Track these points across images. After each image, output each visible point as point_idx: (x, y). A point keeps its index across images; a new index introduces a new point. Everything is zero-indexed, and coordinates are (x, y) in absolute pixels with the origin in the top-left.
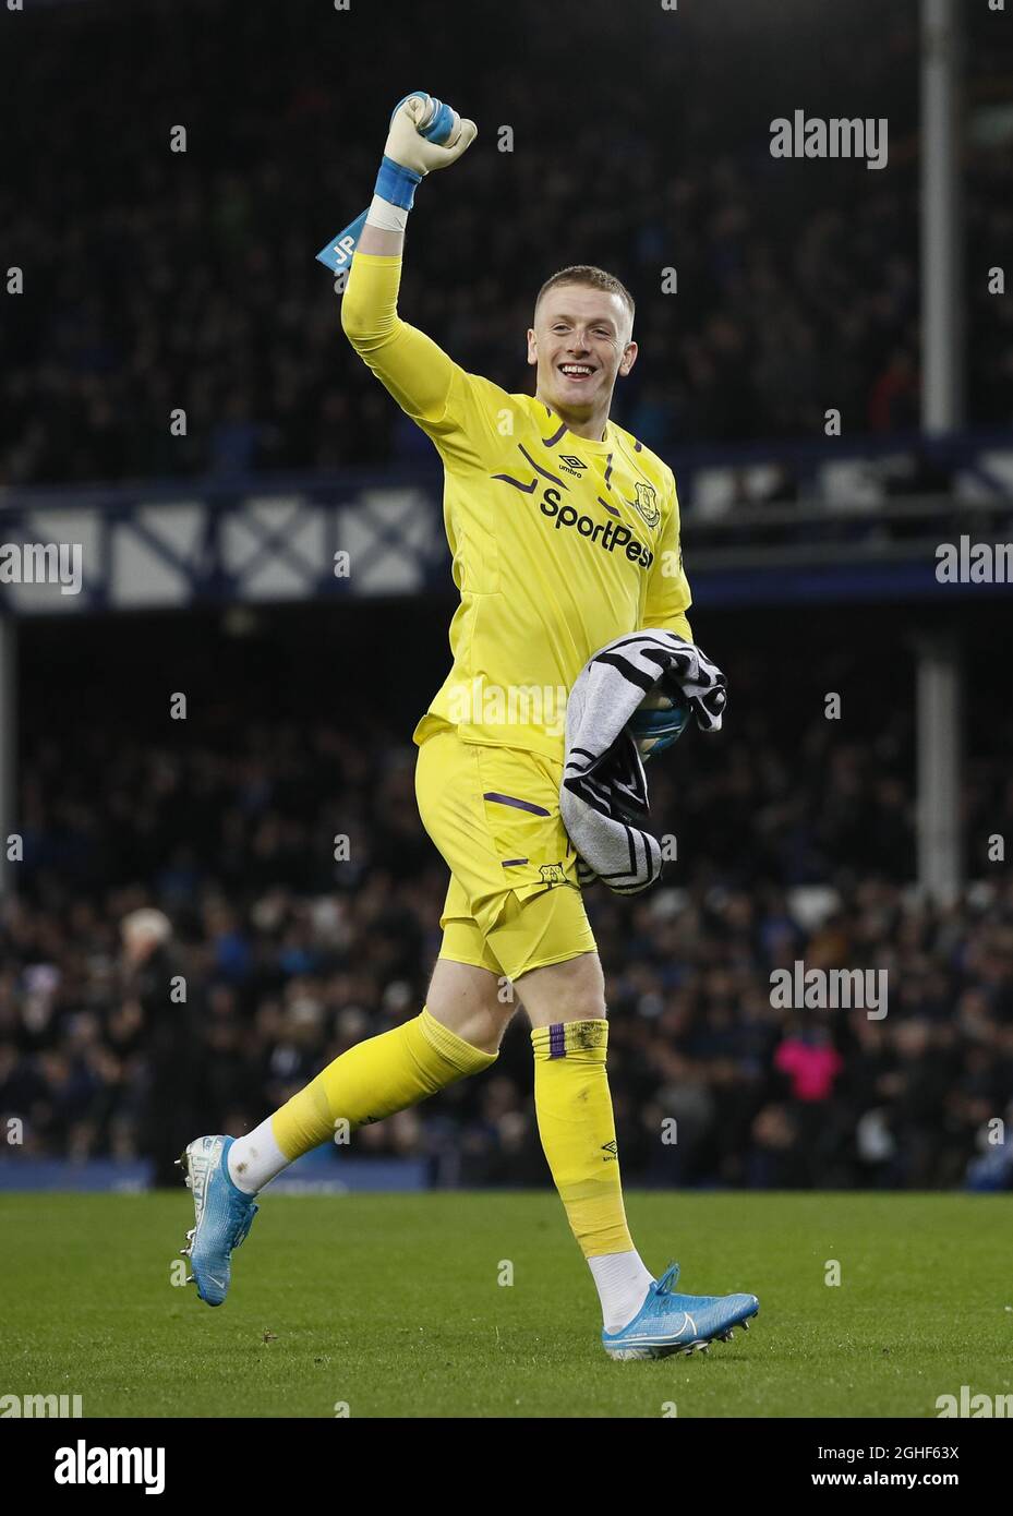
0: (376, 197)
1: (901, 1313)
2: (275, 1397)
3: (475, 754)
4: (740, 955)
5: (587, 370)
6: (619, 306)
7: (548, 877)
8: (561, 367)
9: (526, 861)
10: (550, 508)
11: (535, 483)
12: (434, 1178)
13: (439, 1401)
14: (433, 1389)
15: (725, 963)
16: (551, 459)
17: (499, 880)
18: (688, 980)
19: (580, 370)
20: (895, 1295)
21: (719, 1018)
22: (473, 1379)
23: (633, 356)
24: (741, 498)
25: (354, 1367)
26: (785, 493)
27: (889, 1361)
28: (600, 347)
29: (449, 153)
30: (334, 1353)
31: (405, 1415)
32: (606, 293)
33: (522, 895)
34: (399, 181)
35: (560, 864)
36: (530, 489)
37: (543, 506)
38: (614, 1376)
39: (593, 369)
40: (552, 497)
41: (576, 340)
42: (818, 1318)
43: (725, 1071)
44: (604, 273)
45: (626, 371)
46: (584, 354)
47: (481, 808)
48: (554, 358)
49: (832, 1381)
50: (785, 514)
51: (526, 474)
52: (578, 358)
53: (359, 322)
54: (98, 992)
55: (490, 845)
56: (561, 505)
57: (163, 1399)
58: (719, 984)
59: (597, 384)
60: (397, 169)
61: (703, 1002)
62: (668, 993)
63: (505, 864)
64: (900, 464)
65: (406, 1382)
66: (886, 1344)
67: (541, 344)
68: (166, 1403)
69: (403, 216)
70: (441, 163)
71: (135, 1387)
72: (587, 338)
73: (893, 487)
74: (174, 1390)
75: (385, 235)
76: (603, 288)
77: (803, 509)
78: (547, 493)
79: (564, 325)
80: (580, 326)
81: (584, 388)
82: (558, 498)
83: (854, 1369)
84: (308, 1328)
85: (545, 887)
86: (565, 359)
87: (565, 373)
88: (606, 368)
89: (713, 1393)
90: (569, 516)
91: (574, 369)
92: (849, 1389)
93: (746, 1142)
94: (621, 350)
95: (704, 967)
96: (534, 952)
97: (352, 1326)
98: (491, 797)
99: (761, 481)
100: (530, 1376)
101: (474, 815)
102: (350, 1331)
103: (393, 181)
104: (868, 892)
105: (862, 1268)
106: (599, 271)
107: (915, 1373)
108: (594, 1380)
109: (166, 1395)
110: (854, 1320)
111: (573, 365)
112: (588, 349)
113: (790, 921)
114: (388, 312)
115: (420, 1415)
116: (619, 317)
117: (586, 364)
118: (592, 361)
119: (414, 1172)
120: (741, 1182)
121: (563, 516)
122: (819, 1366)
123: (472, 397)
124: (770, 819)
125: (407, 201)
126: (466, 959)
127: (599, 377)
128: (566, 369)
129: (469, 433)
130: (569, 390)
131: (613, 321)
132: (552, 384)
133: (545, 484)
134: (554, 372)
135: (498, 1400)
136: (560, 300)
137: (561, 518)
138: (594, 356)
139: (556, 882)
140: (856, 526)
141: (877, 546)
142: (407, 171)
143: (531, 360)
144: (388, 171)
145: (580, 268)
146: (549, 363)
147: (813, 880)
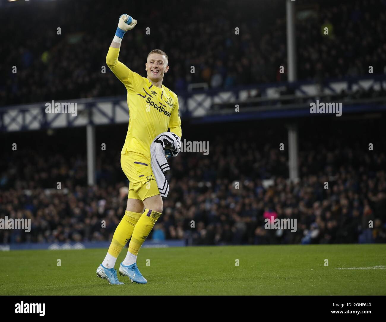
0: (115, 36)
1: (289, 271)
2: (155, 291)
3: (132, 154)
4: (252, 195)
5: (157, 71)
6: (164, 58)
7: (148, 179)
8: (152, 71)
9: (144, 176)
10: (148, 102)
11: (146, 96)
12: (187, 244)
13: (190, 291)
14: (189, 289)
15: (248, 196)
16: (149, 91)
17: (139, 180)
18: (240, 200)
19: (156, 71)
20: (287, 267)
21: (247, 208)
22: (198, 287)
23: (168, 69)
24: (249, 97)
25: (172, 284)
26: (259, 95)
27: (287, 281)
28: (160, 66)
29: (131, 27)
30: (167, 281)
31: (183, 295)
32: (161, 55)
33: (143, 183)
34: (120, 33)
35: (151, 176)
36: (144, 97)
37: (147, 101)
38: (228, 285)
39: (159, 71)
40: (149, 99)
41: (154, 65)
42: (271, 272)
43: (248, 220)
44: (162, 51)
45: (166, 72)
46: (156, 68)
47: (133, 165)
48: (150, 69)
49: (275, 285)
50: (258, 100)
51: (144, 94)
52: (155, 68)
53: (110, 61)
54: (114, 205)
55: (136, 173)
56: (151, 101)
57: (131, 292)
58: (247, 201)
59: (159, 75)
60: (120, 30)
61: (244, 205)
62: (236, 203)
63: (139, 176)
64: (283, 88)
65: (183, 287)
66: (286, 278)
67: (148, 66)
68: (132, 293)
69: (121, 40)
70: (130, 29)
71: (125, 289)
72: (157, 64)
73: (282, 93)
74: (134, 290)
75: (117, 44)
76: (161, 54)
77: (263, 98)
78: (148, 98)
79: (152, 62)
80: (156, 62)
81: (157, 75)
82: (150, 99)
83: (279, 283)
84: (162, 276)
85: (148, 181)
86: (153, 69)
87: (153, 72)
88: (161, 71)
89: (249, 289)
90: (152, 104)
91: (154, 71)
92: (279, 287)
93: (254, 235)
94: (165, 67)
95: (244, 197)
96: (147, 194)
97: (171, 275)
98: (135, 163)
99: (254, 93)
100: (210, 286)
101: (132, 167)
102: (171, 276)
103: (119, 32)
104: (279, 180)
105: (280, 261)
106: (160, 50)
107: (292, 283)
108: (223, 286)
109: (132, 291)
110: (279, 272)
111: (154, 70)
112: (157, 67)
113: (262, 187)
114: (116, 60)
115: (187, 295)
116: (164, 60)
117: (157, 70)
118: (158, 69)
119: (182, 242)
120: (253, 243)
121: (151, 103)
122: (272, 282)
123: (133, 77)
124: (257, 165)
125: (122, 37)
126: (134, 198)
127: (160, 73)
128: (153, 71)
129: (133, 85)
130: (153, 75)
131: (163, 61)
132: (150, 74)
133: (148, 96)
134: (151, 72)
135: (203, 291)
136: (152, 56)
137: (151, 104)
138: (159, 68)
139: (150, 179)
140: (274, 102)
141: (279, 106)
142: (122, 30)
143: (146, 70)
144: (118, 30)
145: (156, 50)
146: (149, 70)
147: (268, 178)
